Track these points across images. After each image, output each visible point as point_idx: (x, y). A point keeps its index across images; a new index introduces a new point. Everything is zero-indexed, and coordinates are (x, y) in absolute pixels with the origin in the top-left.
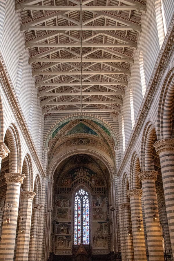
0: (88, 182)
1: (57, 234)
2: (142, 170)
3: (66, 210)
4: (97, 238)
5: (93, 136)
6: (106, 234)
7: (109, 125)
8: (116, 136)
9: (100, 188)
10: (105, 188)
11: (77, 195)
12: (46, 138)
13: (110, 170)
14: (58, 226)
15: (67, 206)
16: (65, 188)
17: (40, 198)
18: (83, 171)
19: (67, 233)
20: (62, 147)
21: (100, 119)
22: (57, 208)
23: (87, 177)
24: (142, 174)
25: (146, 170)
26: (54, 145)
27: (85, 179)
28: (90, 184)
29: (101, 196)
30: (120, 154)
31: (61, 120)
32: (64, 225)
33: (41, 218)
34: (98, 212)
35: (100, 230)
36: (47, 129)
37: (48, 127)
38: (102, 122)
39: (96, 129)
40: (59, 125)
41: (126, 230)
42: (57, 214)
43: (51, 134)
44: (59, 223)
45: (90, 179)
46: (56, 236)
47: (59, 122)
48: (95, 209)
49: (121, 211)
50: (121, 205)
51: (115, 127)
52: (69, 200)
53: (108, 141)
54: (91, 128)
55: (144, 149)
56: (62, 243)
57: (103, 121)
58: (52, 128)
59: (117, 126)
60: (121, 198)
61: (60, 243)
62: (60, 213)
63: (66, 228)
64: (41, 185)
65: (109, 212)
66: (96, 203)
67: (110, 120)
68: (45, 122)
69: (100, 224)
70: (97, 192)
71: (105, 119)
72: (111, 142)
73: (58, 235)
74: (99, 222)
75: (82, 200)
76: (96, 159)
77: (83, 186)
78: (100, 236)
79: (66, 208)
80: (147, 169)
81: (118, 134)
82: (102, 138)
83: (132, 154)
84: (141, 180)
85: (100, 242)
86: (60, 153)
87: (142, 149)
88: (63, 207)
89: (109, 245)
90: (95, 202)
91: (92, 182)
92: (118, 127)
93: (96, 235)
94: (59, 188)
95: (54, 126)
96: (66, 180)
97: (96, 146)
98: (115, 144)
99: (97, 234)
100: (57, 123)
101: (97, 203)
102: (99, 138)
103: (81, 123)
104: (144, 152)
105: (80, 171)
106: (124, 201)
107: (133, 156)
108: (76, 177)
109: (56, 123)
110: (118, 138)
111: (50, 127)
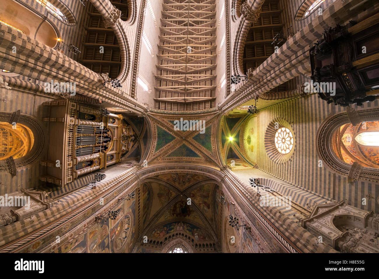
9: (207, 245)
18: (182, 225)
27: (185, 233)
45: (191, 234)
54: (193, 150)
70: (202, 250)
76: (198, 204)
77: (181, 242)
82: (203, 159)
96: (159, 232)
103: (184, 144)
105: (179, 225)
108: (173, 230)
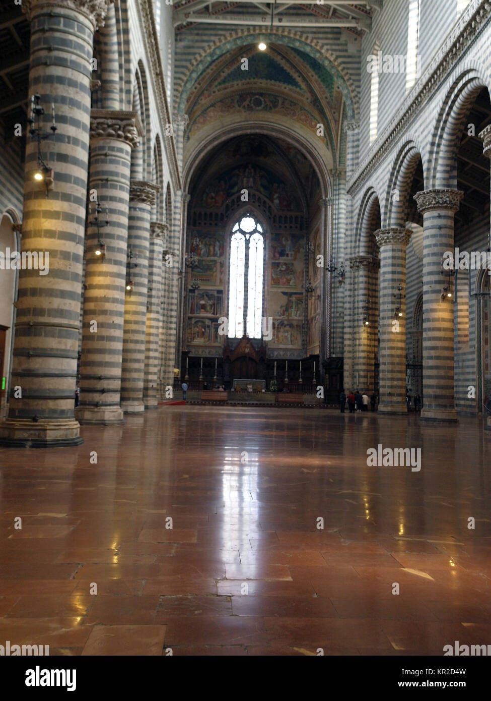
0: (265, 202)
1: (191, 313)
2: (427, 187)
3: (211, 263)
4: (278, 325)
5: (286, 88)
6: (299, 318)
7: (336, 64)
8: (353, 94)
9: (291, 217)
10: (302, 217)
11: (236, 232)
12: (180, 89)
13: (323, 175)
14: (193, 298)
15: (215, 255)
16: (211, 214)
17: (170, 237)
18: (253, 174)
19: (213, 314)
20: (212, 114)
21: (316, 45)
23: (262, 190)
24: (428, 197)
25: (437, 188)
26: (193, 108)
27: (257, 193)
28: (267, 206)
29: (293, 236)
30: (358, 140)
31: (218, 44)
32: (207, 295)
33: (173, 280)
34: (285, 271)
35: (287, 310)
36: (183, 67)
37: (186, 60)
38: (321, 53)
39: (298, 71)
40: (213, 56)
41: (358, 314)
43: (192, 80)
44: (196, 291)
45: (268, 196)
46: (190, 318)
47: (213, 47)
48: (278, 265)
49: (351, 272)
50: (351, 259)
51: (353, 69)
52: (219, 242)
53: (324, 103)
54: (285, 68)
55: (441, 137)
56: (203, 332)
57: (323, 51)
58: (195, 63)
59: (356, 66)
60: (353, 244)
61: (198, 332)
62: (199, 270)
63: (211, 302)
64: (173, 208)
65: (308, 272)
66: (280, 251)
67: (340, 51)
68: (176, 48)
69: (286, 297)
70: (283, 226)
71: (328, 47)
72: (331, 108)
73: (193, 315)
74: (284, 293)
75: (247, 242)
76: (285, 147)
77: (251, 210)
78: (286, 323)
79: (212, 258)
80: (439, 185)
81: (357, 89)
82: (308, 95)
83: (400, 145)
84: (424, 210)
85: (286, 334)
86: (206, 128)
87: (434, 135)
88: (204, 255)
89: (303, 340)
90: (279, 249)
91: (272, 202)
92: (359, 69)
93: (278, 320)
94: (195, 213)
95: (199, 59)
96: (213, 195)
97: (294, 114)
98: (349, 115)
99: (278, 317)
100: (208, 51)
101: (282, 250)
102: (302, 96)
104: (439, 145)
105: (246, 174)
106: (358, 252)
107: (401, 152)
109: (205, 51)
110: (357, 99)
111: (190, 60)
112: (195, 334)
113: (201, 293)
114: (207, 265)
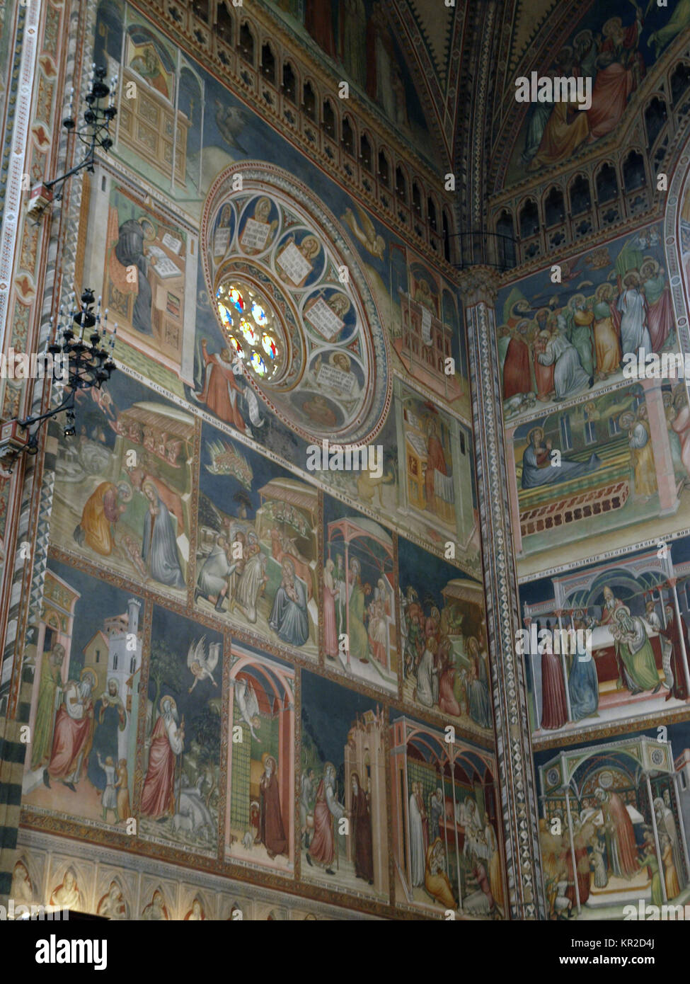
1: (546, 723)
3: (615, 409)
19: (677, 692)
22: (511, 426)
32: (619, 592)
42: (525, 483)
44: (557, 586)
46: (544, 756)
52: (638, 286)
56: (635, 832)
61: (604, 837)
63: (648, 628)
112: (589, 850)
113: (587, 586)
114: (594, 426)
